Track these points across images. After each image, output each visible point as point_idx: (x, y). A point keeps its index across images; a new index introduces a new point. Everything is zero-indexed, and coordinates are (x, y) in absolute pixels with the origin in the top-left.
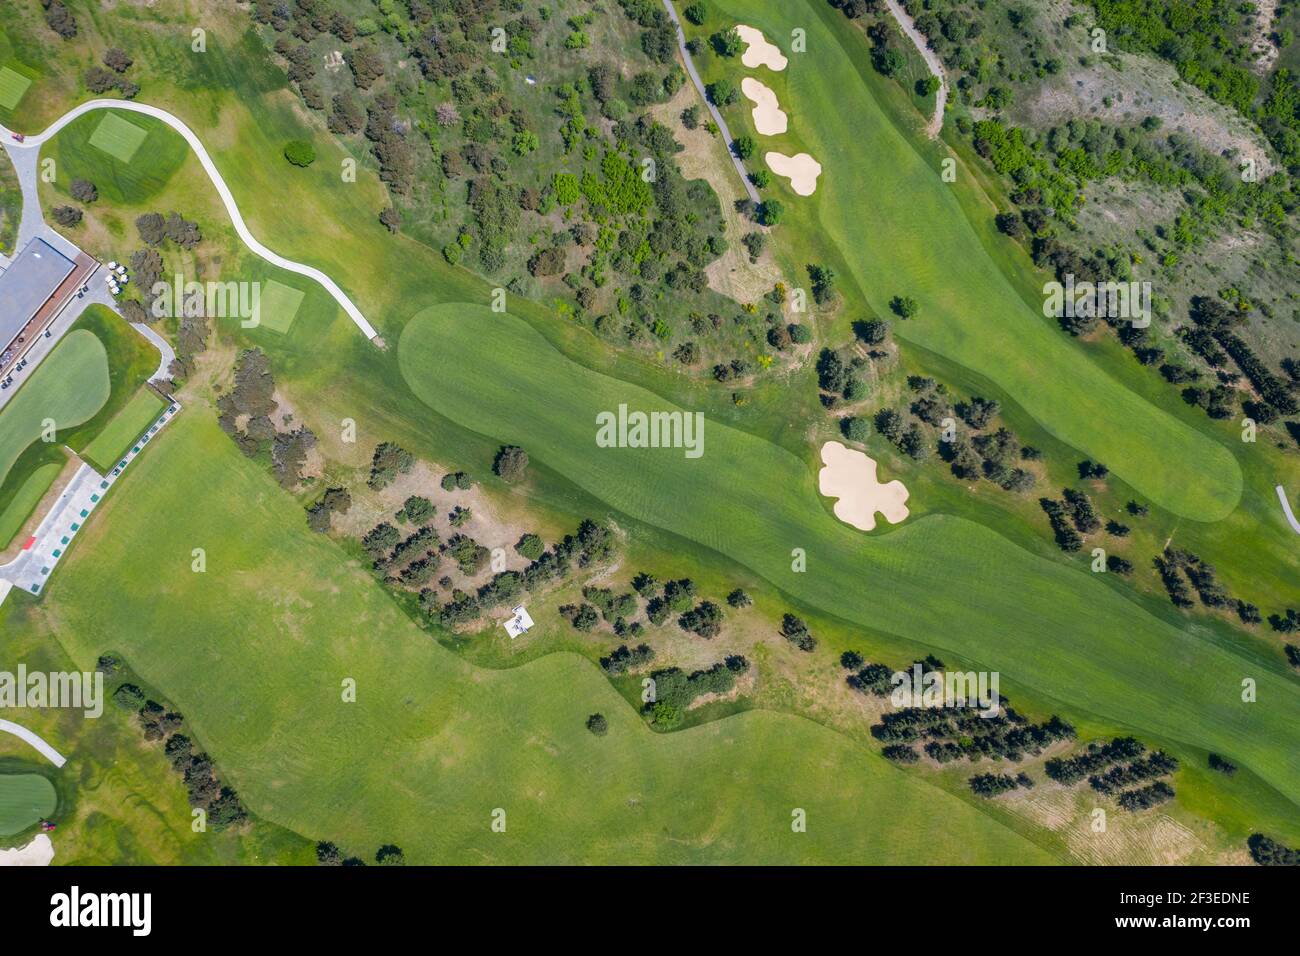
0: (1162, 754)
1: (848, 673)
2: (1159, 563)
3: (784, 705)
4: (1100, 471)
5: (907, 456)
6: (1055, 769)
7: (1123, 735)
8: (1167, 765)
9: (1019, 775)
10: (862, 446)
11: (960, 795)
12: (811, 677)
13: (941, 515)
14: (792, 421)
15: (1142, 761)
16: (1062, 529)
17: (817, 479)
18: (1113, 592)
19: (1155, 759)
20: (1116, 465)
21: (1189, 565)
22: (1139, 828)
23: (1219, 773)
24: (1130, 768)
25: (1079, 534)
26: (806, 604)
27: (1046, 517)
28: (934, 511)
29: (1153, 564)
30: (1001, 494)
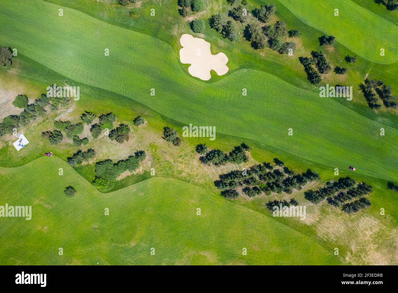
0: (364, 184)
1: (199, 156)
2: (362, 87)
3: (168, 174)
4: (330, 39)
5: (227, 39)
6: (310, 196)
7: (344, 176)
8: (367, 190)
9: (291, 200)
10: (202, 35)
11: (262, 212)
12: (180, 159)
13: (246, 69)
14: (164, 25)
15: (354, 188)
16: (310, 72)
17: (178, 55)
18: (338, 103)
19: (360, 187)
20: (338, 36)
21: (378, 87)
22: (352, 221)
23: (393, 191)
24: (348, 192)
25: (320, 74)
26: (175, 121)
27: (302, 67)
28: (242, 67)
29: (359, 88)
30: (278, 56)
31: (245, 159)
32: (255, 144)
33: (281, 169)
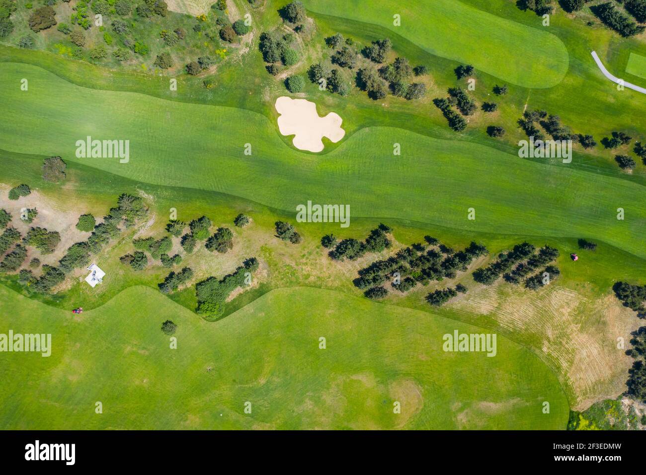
0: (547, 248)
1: (327, 251)
2: (521, 123)
3: (291, 282)
4: (469, 70)
5: (335, 94)
6: (479, 276)
7: (520, 242)
8: (551, 254)
9: (457, 286)
10: (303, 95)
11: (422, 308)
12: (304, 260)
13: (367, 128)
14: (251, 90)
15: (534, 256)
16: (451, 116)
17: (277, 125)
18: (495, 150)
19: (543, 252)
20: (479, 64)
21: (541, 119)
22: (542, 299)
23: (586, 251)
24: (528, 262)
25: (464, 117)
26: (289, 212)
27: (439, 112)
28: (362, 127)
29: (518, 125)
30: (405, 103)
31: (387, 244)
32: (397, 222)
33: (436, 248)
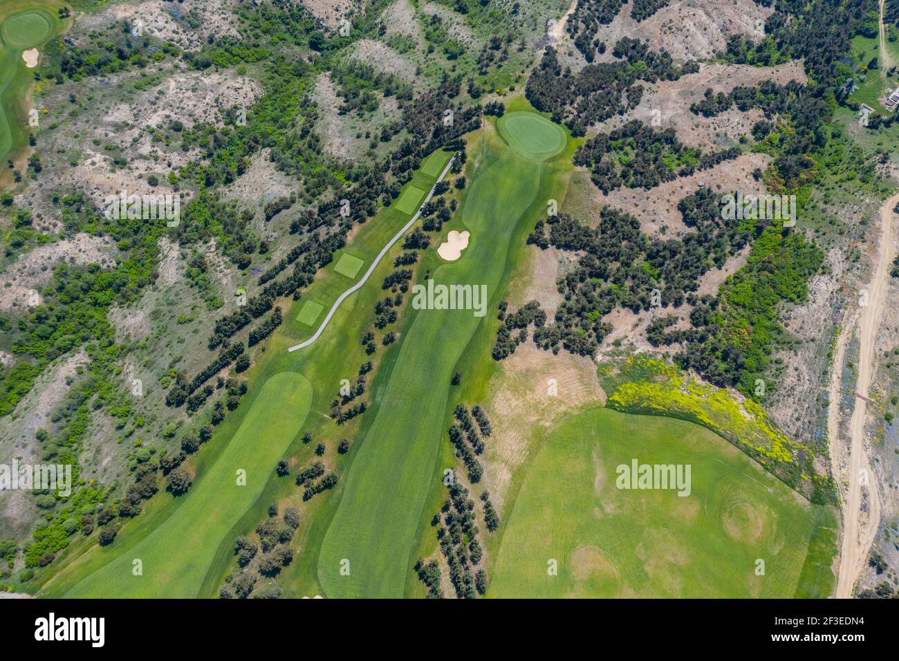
0: (455, 413)
2: (340, 422)
4: (282, 465)
6: (475, 478)
7: (448, 437)
8: (461, 410)
9: (482, 500)
11: (501, 536)
13: (318, 571)
15: (461, 426)
16: (322, 487)
18: (361, 449)
19: (459, 417)
20: (277, 454)
21: (340, 404)
22: (501, 423)
23: (462, 380)
24: (466, 432)
25: (325, 474)
27: (316, 497)
28: (316, 577)
29: (341, 425)
30: (301, 530)
31: (434, 565)
32: (414, 552)
33: (443, 516)
